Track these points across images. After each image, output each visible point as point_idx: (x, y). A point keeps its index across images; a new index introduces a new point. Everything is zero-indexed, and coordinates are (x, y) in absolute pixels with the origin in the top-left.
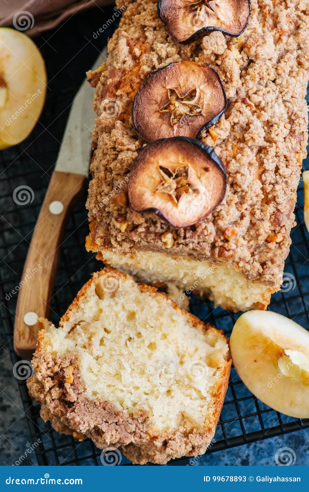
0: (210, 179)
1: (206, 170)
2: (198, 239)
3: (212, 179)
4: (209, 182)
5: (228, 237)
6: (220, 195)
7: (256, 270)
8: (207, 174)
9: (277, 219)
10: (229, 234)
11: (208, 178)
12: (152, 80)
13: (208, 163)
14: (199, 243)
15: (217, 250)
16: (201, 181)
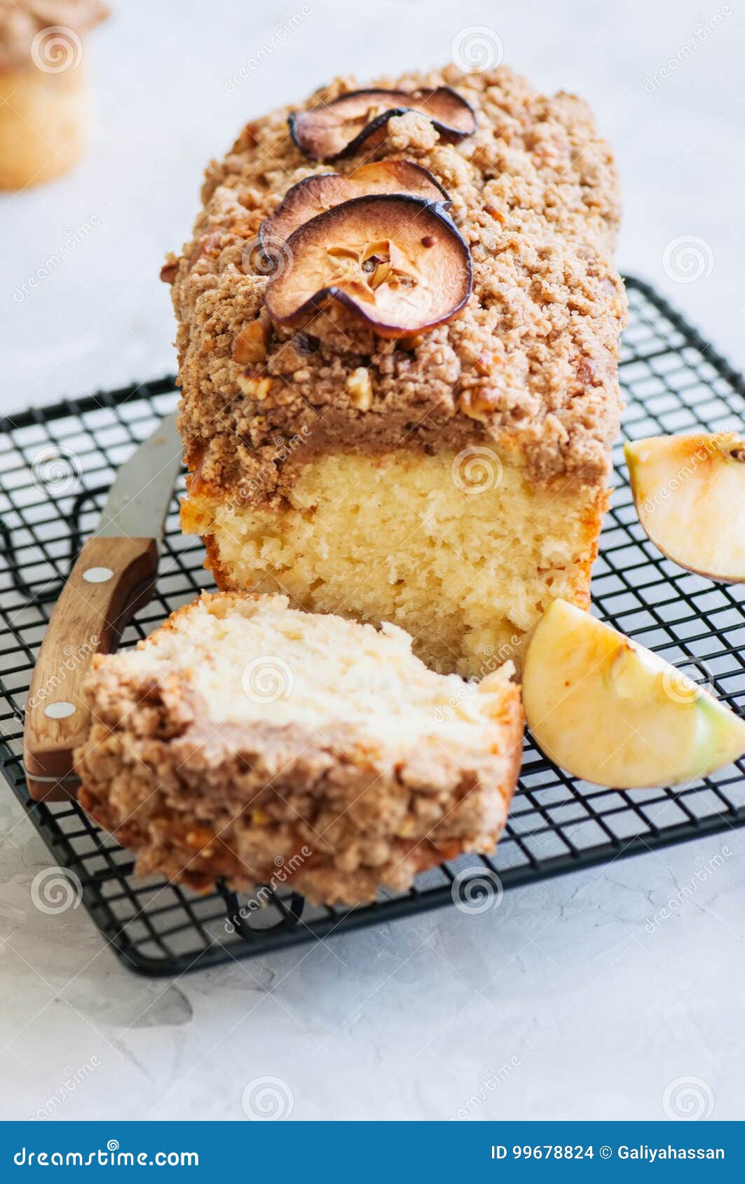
0: (436, 263)
1: (426, 243)
2: (425, 374)
3: (440, 264)
4: (435, 268)
5: (488, 367)
6: (460, 291)
7: (555, 437)
8: (429, 252)
9: (585, 366)
10: (488, 361)
11: (431, 262)
12: (293, 202)
13: (428, 230)
14: (426, 382)
15: (467, 396)
16: (418, 270)
